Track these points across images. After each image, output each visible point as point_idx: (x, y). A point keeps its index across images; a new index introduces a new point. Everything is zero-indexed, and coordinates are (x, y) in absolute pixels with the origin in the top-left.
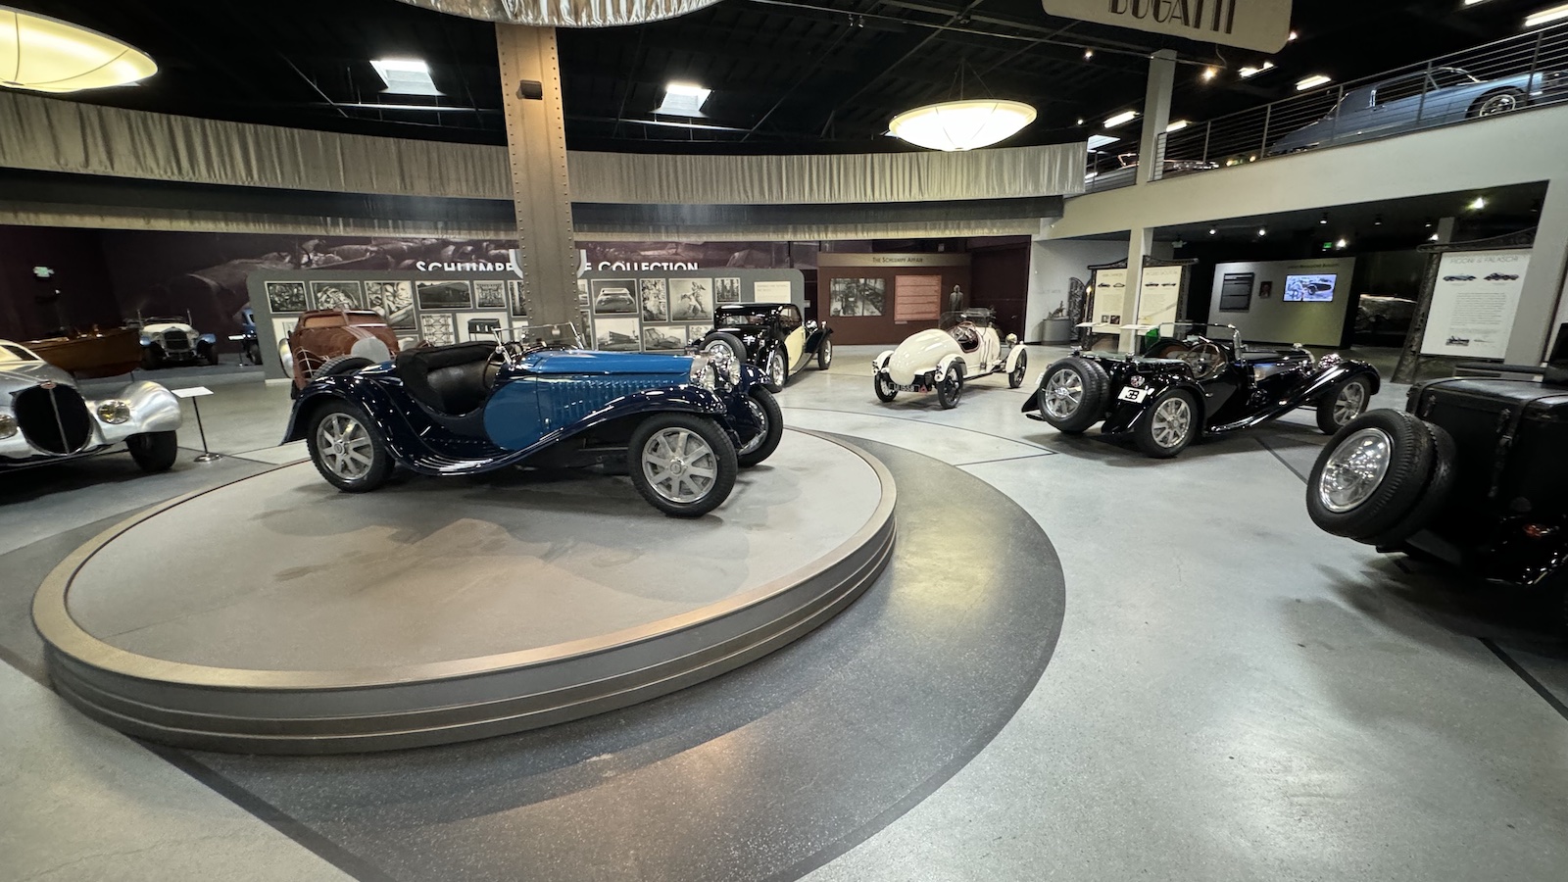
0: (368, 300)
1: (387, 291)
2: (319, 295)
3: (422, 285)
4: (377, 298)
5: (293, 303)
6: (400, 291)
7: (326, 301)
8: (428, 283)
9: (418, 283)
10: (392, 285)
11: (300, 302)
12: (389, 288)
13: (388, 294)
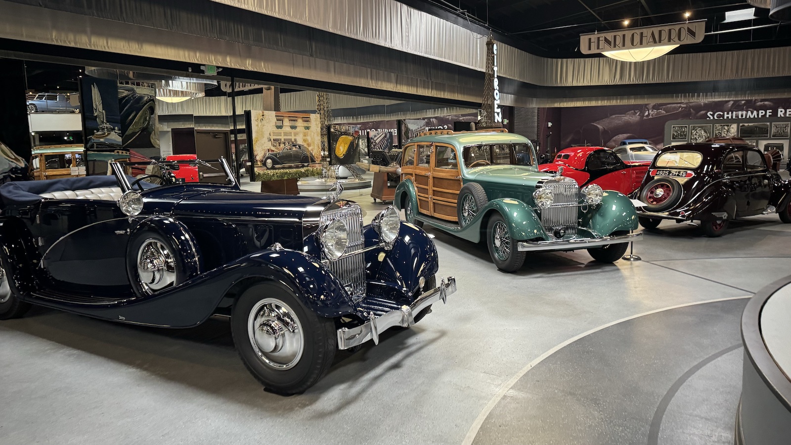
0: (715, 134)
1: (724, 129)
2: (693, 131)
3: (743, 126)
4: (719, 132)
5: (681, 135)
6: (731, 129)
7: (696, 134)
8: (746, 125)
9: (741, 125)
10: (728, 126)
11: (684, 135)
12: (726, 128)
13: (725, 130)
